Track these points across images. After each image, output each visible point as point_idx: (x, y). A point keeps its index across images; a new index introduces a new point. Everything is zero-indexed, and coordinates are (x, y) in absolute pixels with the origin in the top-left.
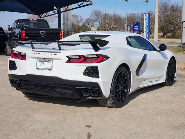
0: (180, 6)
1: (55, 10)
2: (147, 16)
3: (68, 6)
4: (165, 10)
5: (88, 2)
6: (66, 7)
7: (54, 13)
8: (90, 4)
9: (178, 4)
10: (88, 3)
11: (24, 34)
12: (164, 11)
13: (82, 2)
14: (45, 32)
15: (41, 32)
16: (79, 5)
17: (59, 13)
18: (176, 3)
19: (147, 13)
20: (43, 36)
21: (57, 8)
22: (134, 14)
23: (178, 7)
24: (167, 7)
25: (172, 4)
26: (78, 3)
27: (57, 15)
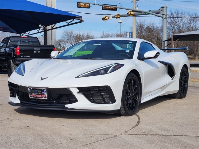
0: (155, 26)
1: (40, 28)
2: (130, 35)
3: (55, 24)
4: (141, 30)
5: (79, 19)
6: (53, 25)
7: (39, 31)
8: (82, 21)
9: (154, 24)
10: (79, 21)
11: (18, 51)
12: (139, 31)
13: (72, 20)
14: (39, 48)
15: (35, 48)
16: (68, 23)
17: (45, 31)
18: (151, 24)
19: (130, 32)
20: (37, 52)
21: (43, 26)
22: (109, 35)
23: (154, 27)
24: (143, 27)
25: (148, 24)
26: (66, 21)
27: (43, 33)
